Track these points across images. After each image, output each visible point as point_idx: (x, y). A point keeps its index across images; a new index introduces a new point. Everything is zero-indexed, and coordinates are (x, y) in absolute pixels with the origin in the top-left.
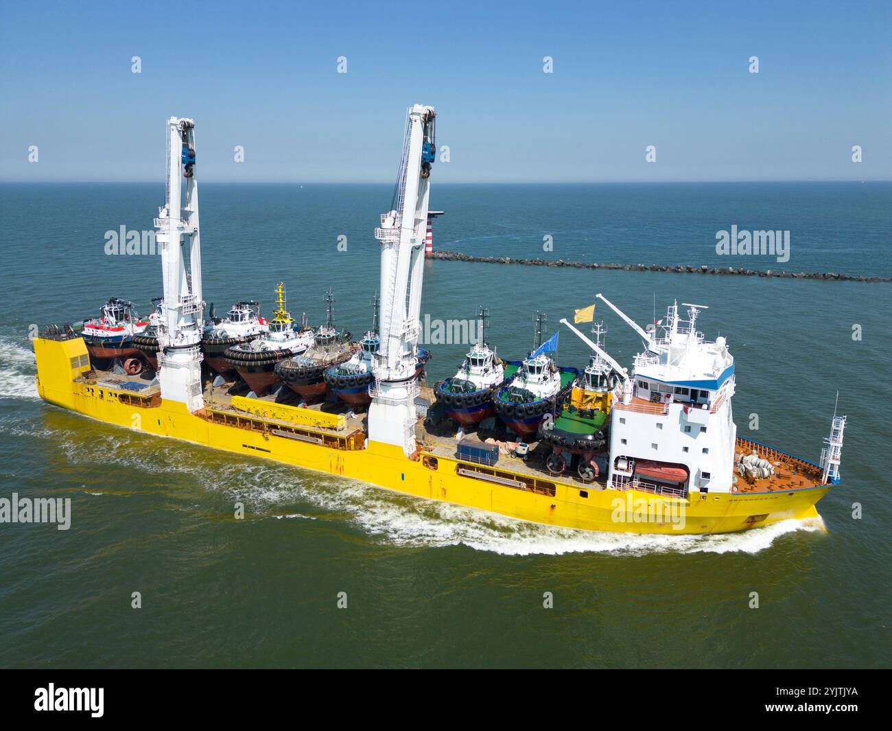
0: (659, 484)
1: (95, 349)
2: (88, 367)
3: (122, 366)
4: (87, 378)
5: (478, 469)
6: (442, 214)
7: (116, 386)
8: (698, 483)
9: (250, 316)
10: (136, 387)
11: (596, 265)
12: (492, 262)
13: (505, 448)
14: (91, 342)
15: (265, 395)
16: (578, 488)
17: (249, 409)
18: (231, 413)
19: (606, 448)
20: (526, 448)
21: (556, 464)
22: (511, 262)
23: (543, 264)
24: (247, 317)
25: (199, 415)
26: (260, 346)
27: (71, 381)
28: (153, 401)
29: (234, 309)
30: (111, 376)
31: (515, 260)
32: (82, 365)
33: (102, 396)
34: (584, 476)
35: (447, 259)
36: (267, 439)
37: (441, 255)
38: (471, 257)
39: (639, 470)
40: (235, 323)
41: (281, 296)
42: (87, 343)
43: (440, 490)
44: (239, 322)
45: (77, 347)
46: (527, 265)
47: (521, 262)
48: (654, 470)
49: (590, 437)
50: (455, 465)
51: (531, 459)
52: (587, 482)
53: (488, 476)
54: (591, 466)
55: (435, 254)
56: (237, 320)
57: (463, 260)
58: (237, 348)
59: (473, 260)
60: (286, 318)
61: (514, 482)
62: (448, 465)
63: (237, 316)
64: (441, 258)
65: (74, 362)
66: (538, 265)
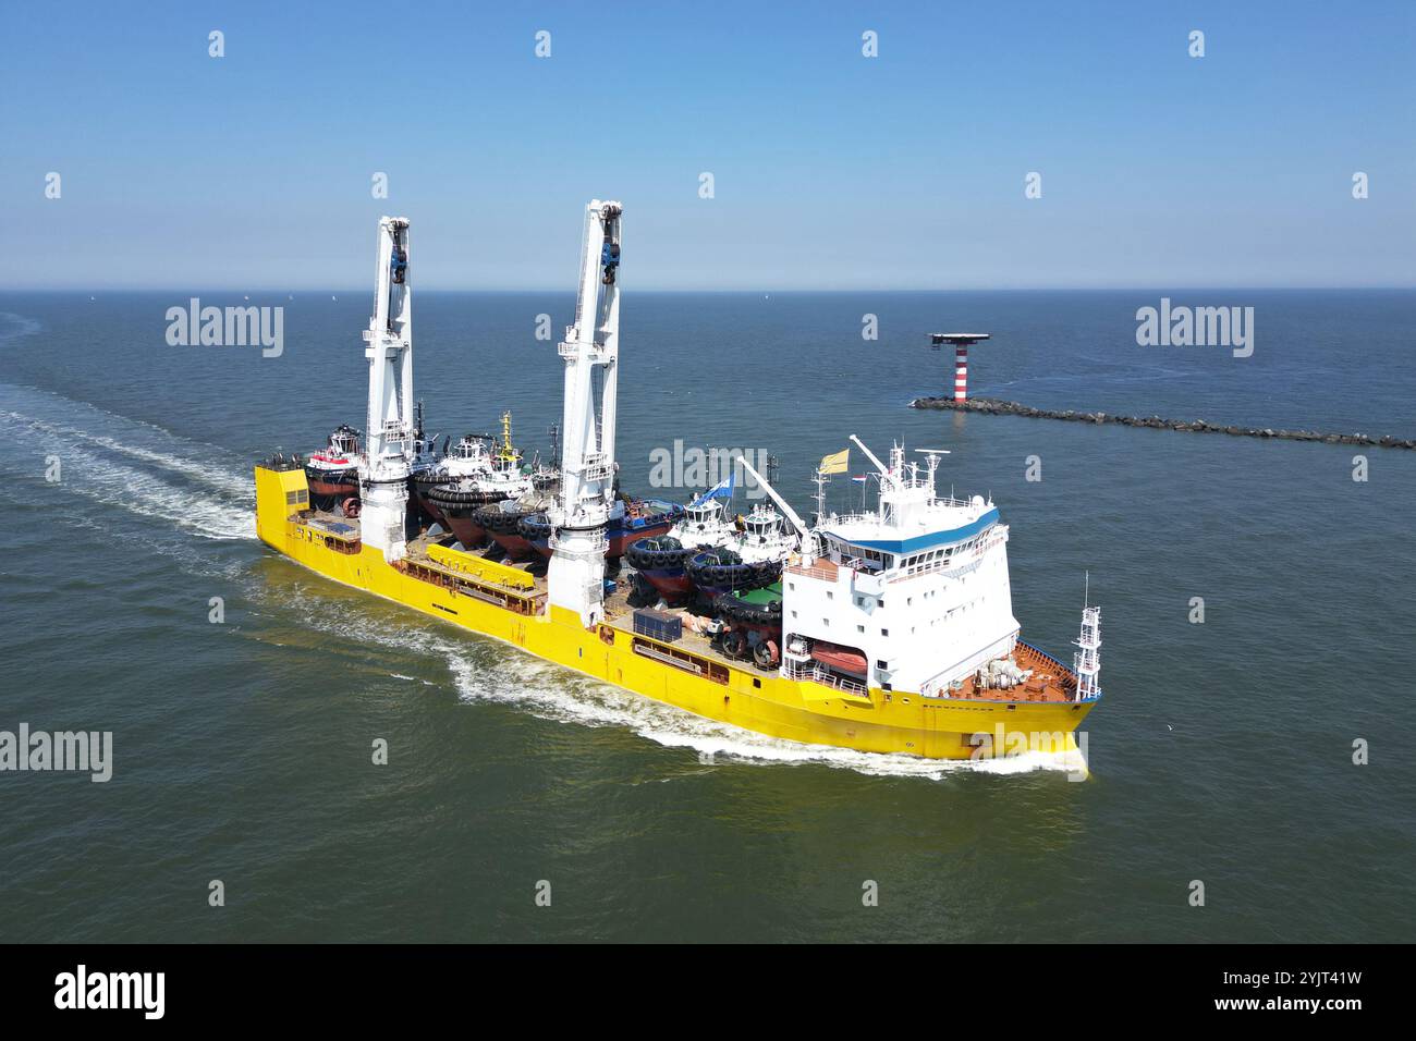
0: (840, 676)
1: (316, 484)
2: (306, 505)
3: (341, 505)
4: (303, 517)
5: (655, 646)
6: (986, 338)
7: (323, 527)
8: (879, 677)
9: (481, 454)
10: (340, 528)
11: (1269, 431)
12: (1071, 418)
13: (697, 623)
14: (313, 476)
15: (476, 549)
16: (753, 675)
17: (442, 560)
18: (425, 564)
19: (778, 623)
20: (717, 625)
21: (733, 644)
22: (1107, 420)
23: (1167, 426)
24: (477, 453)
25: (394, 565)
26: (470, 486)
27: (285, 518)
28: (354, 547)
29: (463, 442)
30: (330, 517)
31: (1113, 417)
32: (300, 502)
33: (311, 539)
34: (760, 661)
35: (990, 411)
36: (454, 597)
37: (980, 405)
38: (1034, 410)
39: (817, 655)
40: (460, 459)
41: (506, 427)
42: (308, 477)
43: (616, 671)
44: (466, 459)
45: (297, 480)
46: (1136, 425)
47: (1125, 422)
48: (831, 655)
49: (767, 609)
50: (631, 638)
51: (718, 640)
52: (763, 668)
53: (662, 656)
54: (768, 648)
55: (972, 403)
56: (464, 456)
57: (1020, 414)
58: (447, 488)
59: (1037, 415)
60: (510, 454)
61: (688, 664)
62: (624, 640)
63: (463, 451)
64: (981, 410)
65: (291, 497)
66: (1156, 427)
